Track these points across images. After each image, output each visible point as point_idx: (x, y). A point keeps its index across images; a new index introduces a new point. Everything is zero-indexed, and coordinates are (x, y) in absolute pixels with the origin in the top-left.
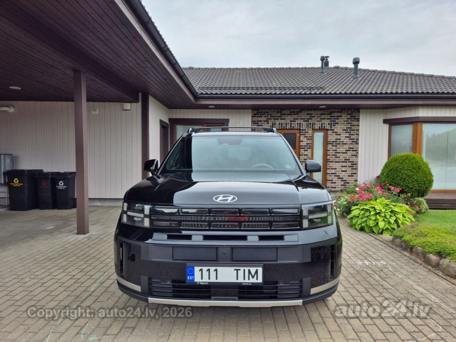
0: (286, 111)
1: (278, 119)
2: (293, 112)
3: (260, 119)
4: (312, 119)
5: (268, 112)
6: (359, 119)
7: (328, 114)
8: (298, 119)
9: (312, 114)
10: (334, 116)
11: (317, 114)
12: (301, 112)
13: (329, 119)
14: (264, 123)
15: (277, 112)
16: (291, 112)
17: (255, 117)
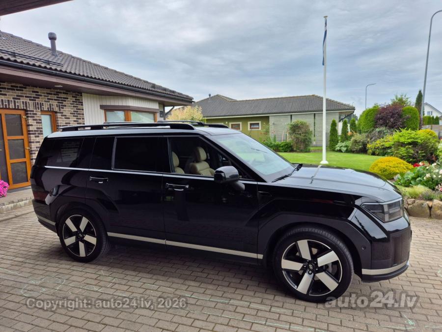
0: (6, 84)
2: (14, 87)
4: (39, 98)
6: (82, 103)
7: (54, 94)
8: (23, 96)
9: (38, 92)
10: (62, 98)
11: (44, 93)
12: (25, 88)
13: (56, 100)
16: (12, 86)
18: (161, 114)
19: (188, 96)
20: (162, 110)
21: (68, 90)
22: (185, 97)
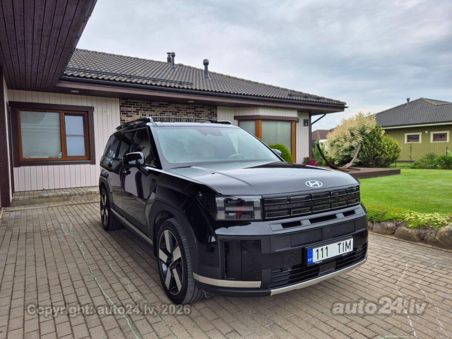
0: (155, 103)
1: (148, 111)
2: (161, 104)
3: (129, 109)
4: (179, 112)
5: (138, 103)
6: (216, 114)
7: (193, 109)
8: (167, 112)
9: (179, 108)
10: (198, 111)
11: (184, 108)
12: (169, 105)
13: (193, 113)
14: (134, 114)
15: (147, 103)
16: (160, 104)
17: (124, 106)
18: (304, 123)
19: (339, 102)
20: (308, 119)
21: (204, 104)
22: (335, 103)
